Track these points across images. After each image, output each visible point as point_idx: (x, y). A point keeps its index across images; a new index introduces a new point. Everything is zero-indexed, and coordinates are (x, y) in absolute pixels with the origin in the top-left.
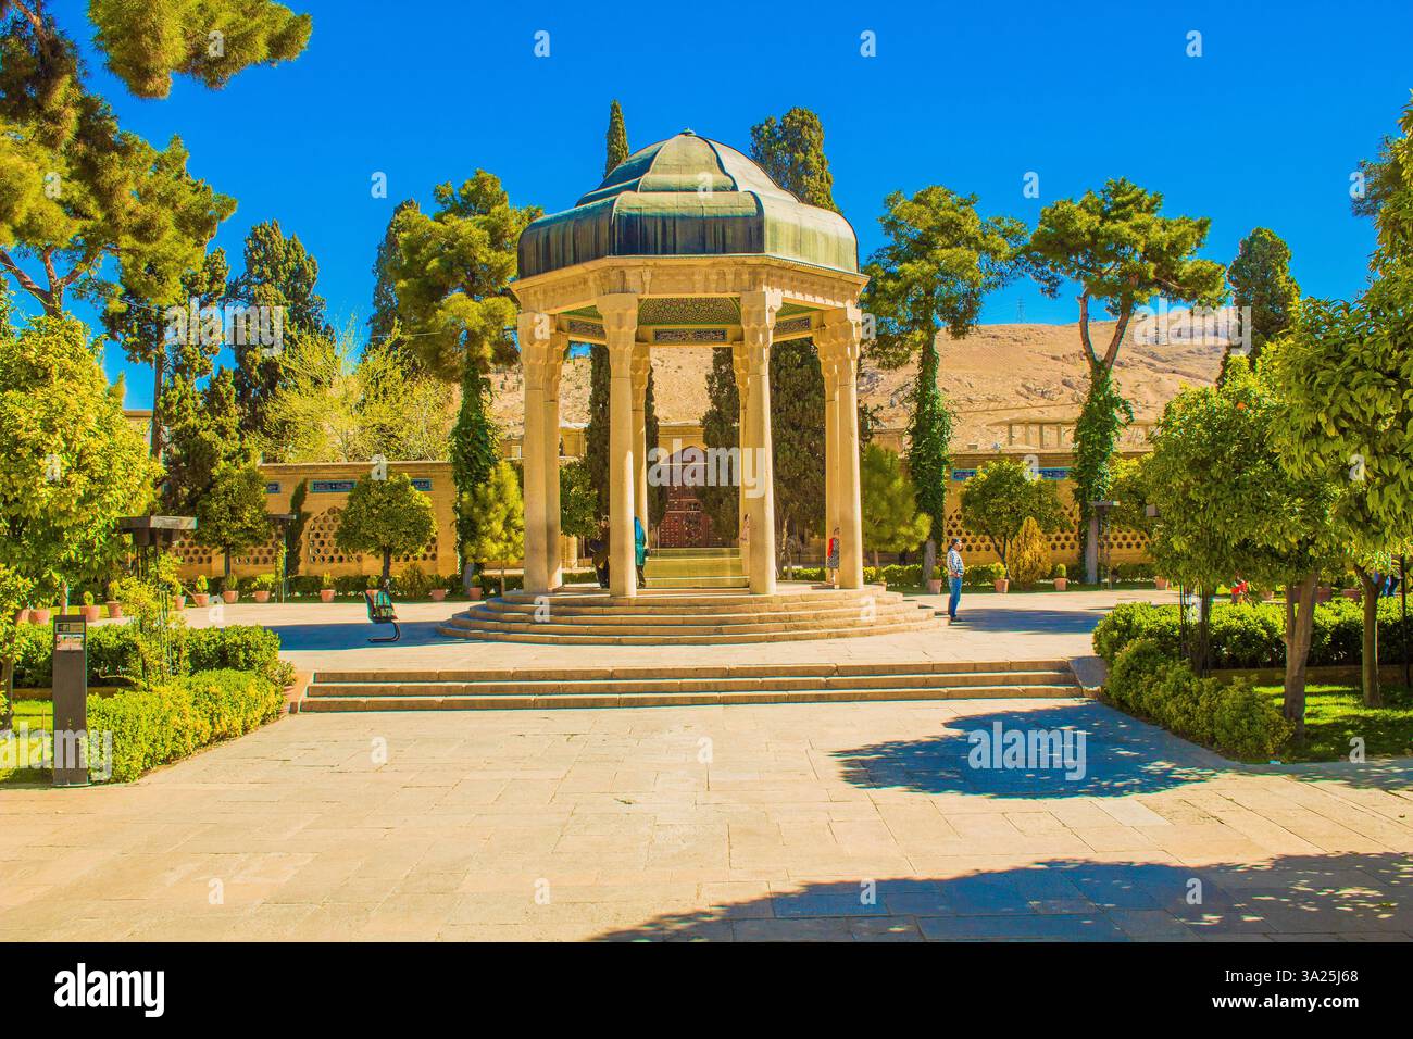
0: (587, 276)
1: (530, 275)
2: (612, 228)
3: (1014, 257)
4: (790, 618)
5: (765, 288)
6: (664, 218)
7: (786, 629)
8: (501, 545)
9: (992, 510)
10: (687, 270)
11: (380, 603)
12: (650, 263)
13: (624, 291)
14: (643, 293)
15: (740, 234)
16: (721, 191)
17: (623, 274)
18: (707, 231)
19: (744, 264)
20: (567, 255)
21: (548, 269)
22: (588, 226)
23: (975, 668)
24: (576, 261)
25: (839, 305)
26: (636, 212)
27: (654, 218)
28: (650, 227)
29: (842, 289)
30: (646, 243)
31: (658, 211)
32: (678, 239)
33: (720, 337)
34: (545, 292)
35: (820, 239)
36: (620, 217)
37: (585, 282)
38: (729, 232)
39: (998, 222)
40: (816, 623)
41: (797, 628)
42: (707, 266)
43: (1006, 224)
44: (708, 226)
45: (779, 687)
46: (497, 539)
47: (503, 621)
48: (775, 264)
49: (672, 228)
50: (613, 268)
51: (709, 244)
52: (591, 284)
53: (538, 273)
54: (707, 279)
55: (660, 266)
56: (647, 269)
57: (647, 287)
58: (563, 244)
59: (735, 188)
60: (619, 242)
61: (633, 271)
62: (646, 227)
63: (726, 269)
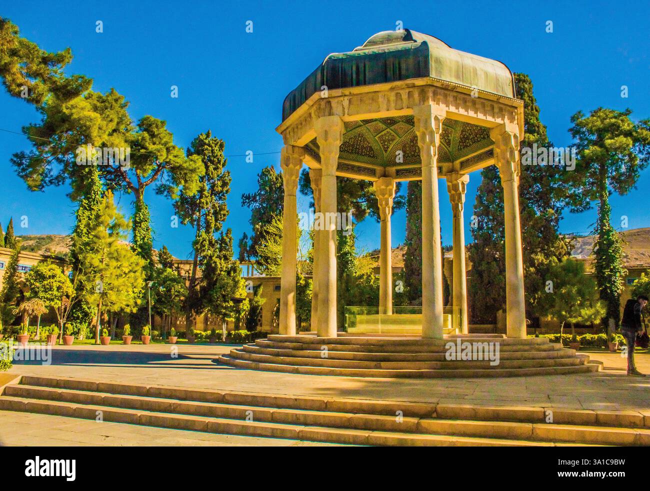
5: (431, 103)
6: (358, 61)
10: (373, 95)
12: (348, 93)
13: (331, 114)
14: (345, 117)
15: (411, 66)
17: (329, 103)
18: (388, 67)
19: (414, 86)
20: (302, 99)
22: (312, 81)
25: (499, 121)
30: (346, 79)
32: (367, 74)
34: (293, 130)
36: (328, 63)
37: (310, 115)
38: (404, 66)
42: (388, 91)
44: (388, 63)
48: (439, 85)
49: (363, 68)
50: (323, 99)
51: (390, 74)
52: (313, 115)
55: (354, 95)
56: (346, 98)
57: (346, 111)
58: (301, 95)
61: (336, 100)
62: (344, 71)
63: (401, 92)
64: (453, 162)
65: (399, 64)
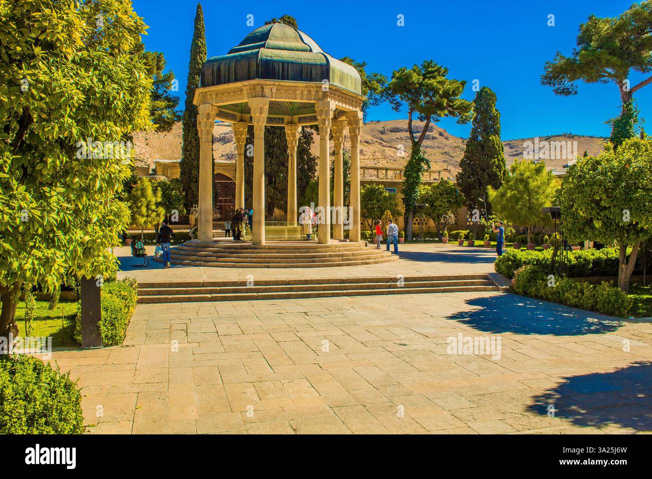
0: (242, 88)
1: (208, 86)
2: (257, 65)
3: (382, 92)
4: (342, 256)
5: (329, 100)
6: (283, 63)
7: (343, 260)
8: (145, 219)
9: (370, 206)
10: (293, 88)
11: (140, 247)
12: (277, 84)
13: (263, 96)
14: (272, 98)
15: (319, 73)
16: (305, 51)
17: (262, 88)
18: (303, 70)
20: (231, 77)
21: (219, 82)
22: (244, 63)
23: (450, 278)
24: (236, 80)
26: (269, 58)
27: (278, 62)
28: (276, 67)
29: (356, 102)
30: (275, 73)
31: (280, 58)
32: (289, 73)
33: (281, 121)
34: (217, 95)
35: (349, 78)
36: (262, 60)
37: (241, 90)
38: (314, 71)
39: (375, 76)
40: (355, 257)
41: (347, 260)
42: (303, 87)
43: (379, 77)
44: (303, 68)
45: (368, 287)
46: (143, 216)
47: (200, 256)
48: (334, 88)
49: (287, 68)
50: (258, 85)
51: (304, 76)
52: (245, 92)
53: (213, 85)
54: (302, 94)
55: (281, 85)
56: (275, 86)
57: (274, 95)
58: (229, 72)
59: (311, 51)
60: (261, 72)
61: (268, 87)
62: (274, 66)
63: (312, 89)
64: (292, 116)
65: (311, 69)
